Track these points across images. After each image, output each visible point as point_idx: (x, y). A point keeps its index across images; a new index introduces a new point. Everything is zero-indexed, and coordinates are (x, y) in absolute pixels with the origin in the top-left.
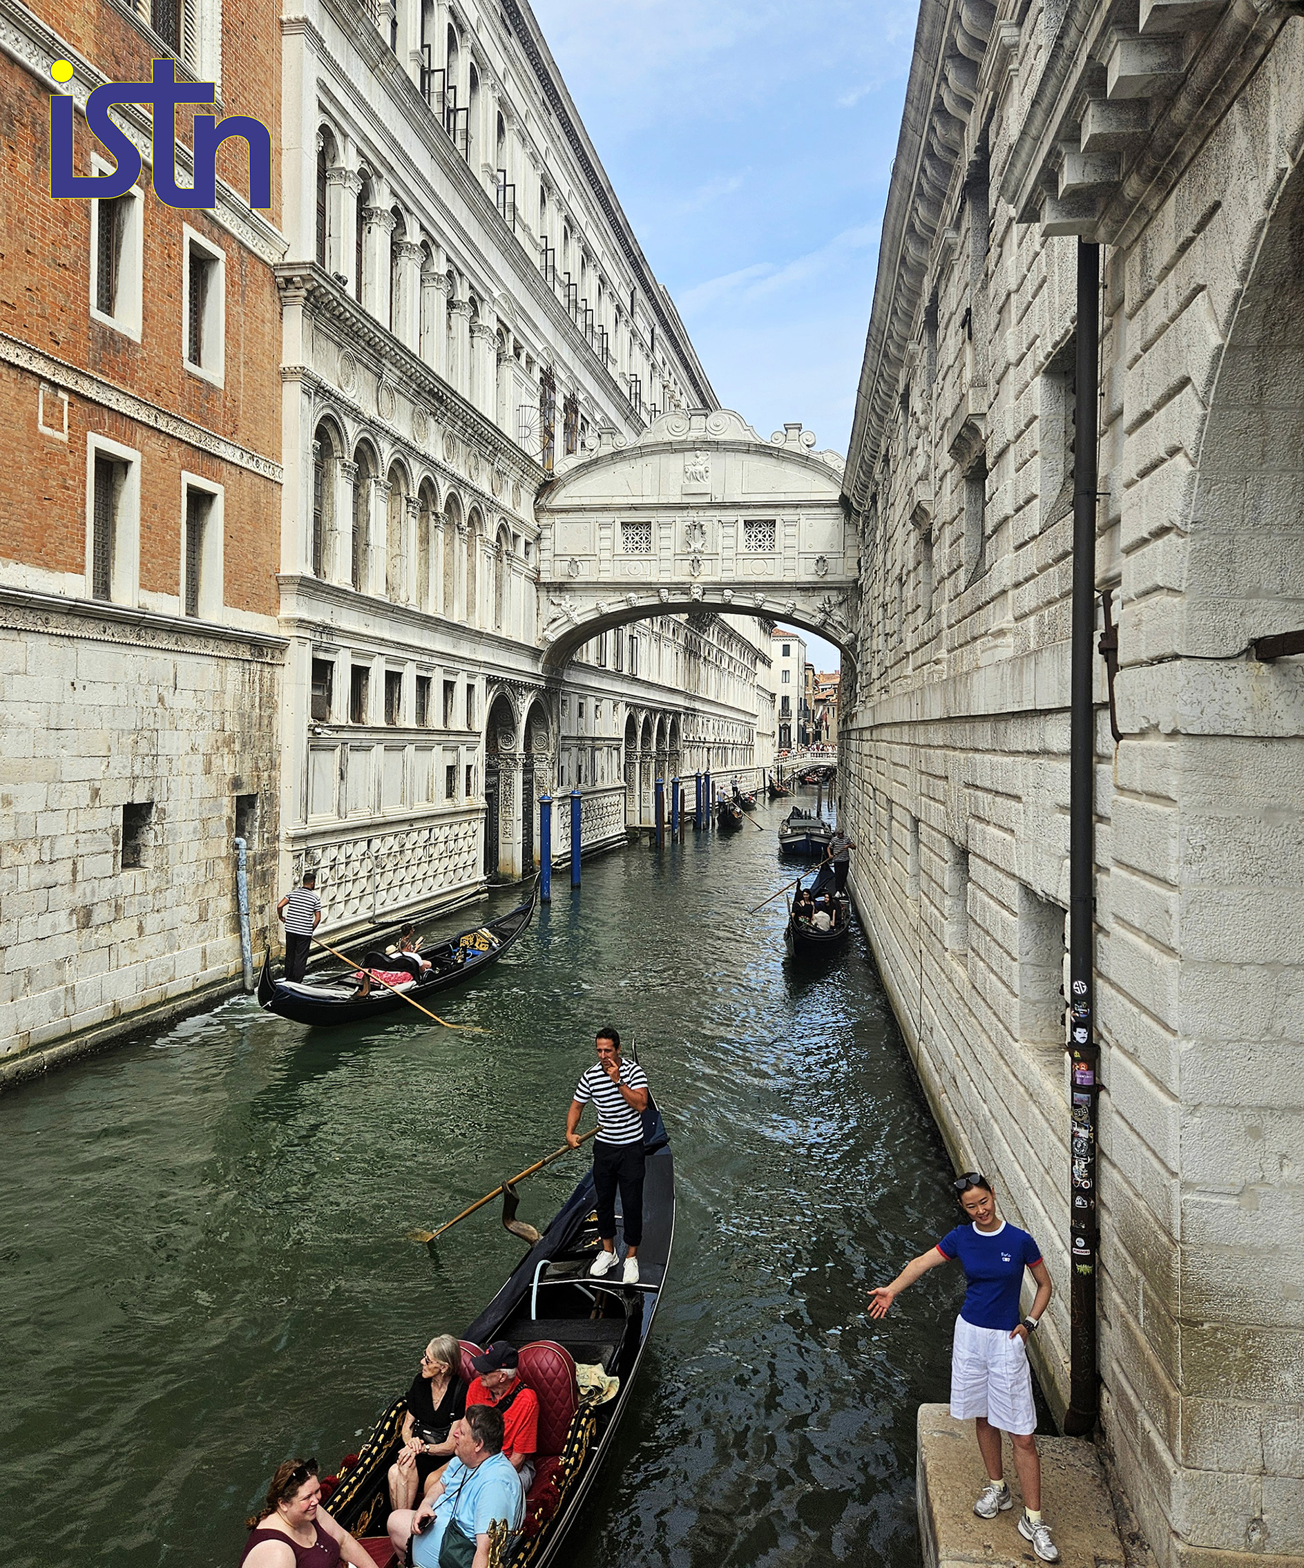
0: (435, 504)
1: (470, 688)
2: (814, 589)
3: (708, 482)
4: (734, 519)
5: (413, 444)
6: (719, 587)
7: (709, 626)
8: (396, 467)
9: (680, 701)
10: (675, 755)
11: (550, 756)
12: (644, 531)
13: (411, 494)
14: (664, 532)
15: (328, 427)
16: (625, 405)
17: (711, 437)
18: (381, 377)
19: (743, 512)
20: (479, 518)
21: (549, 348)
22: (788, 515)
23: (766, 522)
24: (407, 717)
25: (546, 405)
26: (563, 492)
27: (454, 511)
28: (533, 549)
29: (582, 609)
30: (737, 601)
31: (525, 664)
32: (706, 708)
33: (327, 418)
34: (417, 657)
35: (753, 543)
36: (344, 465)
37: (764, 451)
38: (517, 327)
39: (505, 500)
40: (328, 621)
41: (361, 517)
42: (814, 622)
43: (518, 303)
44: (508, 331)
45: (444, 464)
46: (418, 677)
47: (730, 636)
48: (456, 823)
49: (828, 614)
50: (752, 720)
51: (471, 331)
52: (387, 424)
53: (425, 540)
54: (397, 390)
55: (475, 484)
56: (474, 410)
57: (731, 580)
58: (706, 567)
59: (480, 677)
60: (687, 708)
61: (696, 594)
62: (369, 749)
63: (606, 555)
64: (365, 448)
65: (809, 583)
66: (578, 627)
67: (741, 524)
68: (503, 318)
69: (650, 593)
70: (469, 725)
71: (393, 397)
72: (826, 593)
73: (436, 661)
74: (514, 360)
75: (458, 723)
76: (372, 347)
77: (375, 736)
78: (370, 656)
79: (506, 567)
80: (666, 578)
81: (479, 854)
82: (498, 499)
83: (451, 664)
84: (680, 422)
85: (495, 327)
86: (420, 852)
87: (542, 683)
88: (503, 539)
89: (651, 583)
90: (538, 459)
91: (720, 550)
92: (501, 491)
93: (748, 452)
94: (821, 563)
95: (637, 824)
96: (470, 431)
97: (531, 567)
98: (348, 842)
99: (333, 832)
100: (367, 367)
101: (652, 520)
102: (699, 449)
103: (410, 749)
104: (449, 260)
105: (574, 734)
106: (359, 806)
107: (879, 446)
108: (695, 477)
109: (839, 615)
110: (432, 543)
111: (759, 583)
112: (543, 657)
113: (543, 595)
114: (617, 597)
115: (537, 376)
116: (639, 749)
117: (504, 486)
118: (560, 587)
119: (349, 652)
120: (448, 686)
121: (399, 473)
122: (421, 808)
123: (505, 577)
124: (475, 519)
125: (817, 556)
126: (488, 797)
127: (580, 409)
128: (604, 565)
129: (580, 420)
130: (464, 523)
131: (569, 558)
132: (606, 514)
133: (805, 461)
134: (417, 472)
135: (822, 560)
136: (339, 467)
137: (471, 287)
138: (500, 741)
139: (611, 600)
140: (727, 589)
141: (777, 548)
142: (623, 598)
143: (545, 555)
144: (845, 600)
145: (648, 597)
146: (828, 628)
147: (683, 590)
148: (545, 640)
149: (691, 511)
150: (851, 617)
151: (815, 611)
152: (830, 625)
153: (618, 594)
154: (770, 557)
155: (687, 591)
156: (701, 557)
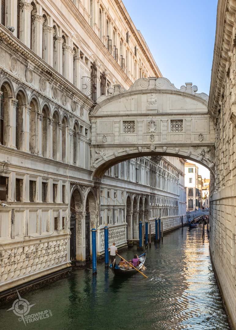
0: (49, 115)
1: (64, 186)
2: (198, 146)
3: (156, 105)
4: (166, 119)
5: (40, 92)
6: (161, 146)
7: (159, 161)
8: (33, 101)
9: (148, 190)
10: (147, 212)
11: (96, 213)
12: (132, 124)
13: (39, 111)
14: (139, 125)
15: (6, 86)
16: (125, 76)
17: (157, 88)
18: (27, 67)
19: (170, 117)
20: (67, 120)
21: (94, 55)
22: (188, 118)
23: (179, 120)
24: (38, 198)
25: (93, 76)
26: (100, 110)
27: (57, 117)
28: (88, 132)
29: (108, 155)
30: (169, 151)
31: (86, 177)
32: (159, 193)
33: (6, 83)
34: (42, 175)
35: (174, 129)
36: (13, 101)
37: (177, 93)
38: (82, 47)
39: (77, 113)
40: (7, 161)
41: (19, 121)
42: (198, 159)
43: (82, 38)
44: (78, 48)
45: (52, 100)
46: (43, 183)
47: (168, 165)
48: (59, 240)
50: (177, 198)
51: (63, 48)
52: (30, 85)
53: (45, 129)
54: (34, 71)
55: (65, 107)
56: (64, 79)
57: (166, 143)
58: (156, 138)
59: (68, 182)
60: (151, 193)
61: (152, 148)
62: (23, 211)
63: (117, 134)
64: (21, 94)
65: (196, 144)
66: (107, 162)
67: (169, 121)
68: (75, 43)
69: (135, 148)
70: (63, 201)
71: (32, 74)
72: (203, 148)
73: (50, 176)
74: (80, 59)
75: (59, 200)
76: (24, 55)
77: (25, 206)
78: (23, 175)
79: (77, 139)
80: (140, 142)
81: (68, 252)
82: (74, 113)
83: (56, 177)
84: (145, 82)
85: (72, 46)
86: (44, 252)
87: (93, 184)
88: (76, 128)
89: (134, 145)
90: (90, 97)
91: (162, 131)
92: (75, 110)
93: (172, 94)
94: (200, 136)
95: (132, 239)
96: (63, 86)
97: (88, 139)
98: (15, 248)
99: (9, 244)
100: (22, 63)
101: (135, 120)
102: (153, 93)
103: (40, 211)
104: (54, 21)
105: (106, 204)
106: (20, 234)
107: (220, 91)
108: (151, 103)
109: (208, 156)
110: (48, 130)
111: (177, 144)
112: (93, 174)
113: (93, 149)
114: (121, 150)
115: (90, 65)
116: (132, 209)
117: (77, 108)
118: (99, 146)
119: (15, 173)
120: (55, 186)
121: (35, 103)
122: (44, 234)
123: (77, 143)
124: (65, 121)
125: (199, 134)
126: (71, 229)
127: (107, 78)
128: (116, 138)
129: (107, 82)
130: (61, 123)
131: (102, 135)
132: (117, 118)
133: (194, 97)
134: (41, 102)
135: (201, 135)
136: (11, 101)
137: (63, 32)
138: (76, 207)
139: (119, 151)
140: (164, 146)
141: (184, 131)
142: (124, 150)
143: (93, 134)
144: (210, 150)
145: (133, 150)
146: (203, 161)
147: (147, 147)
148: (94, 167)
149: (150, 116)
150: (213, 157)
151: (198, 154)
152: (204, 160)
153: (122, 149)
154: (181, 134)
155: (149, 147)
156: (154, 134)
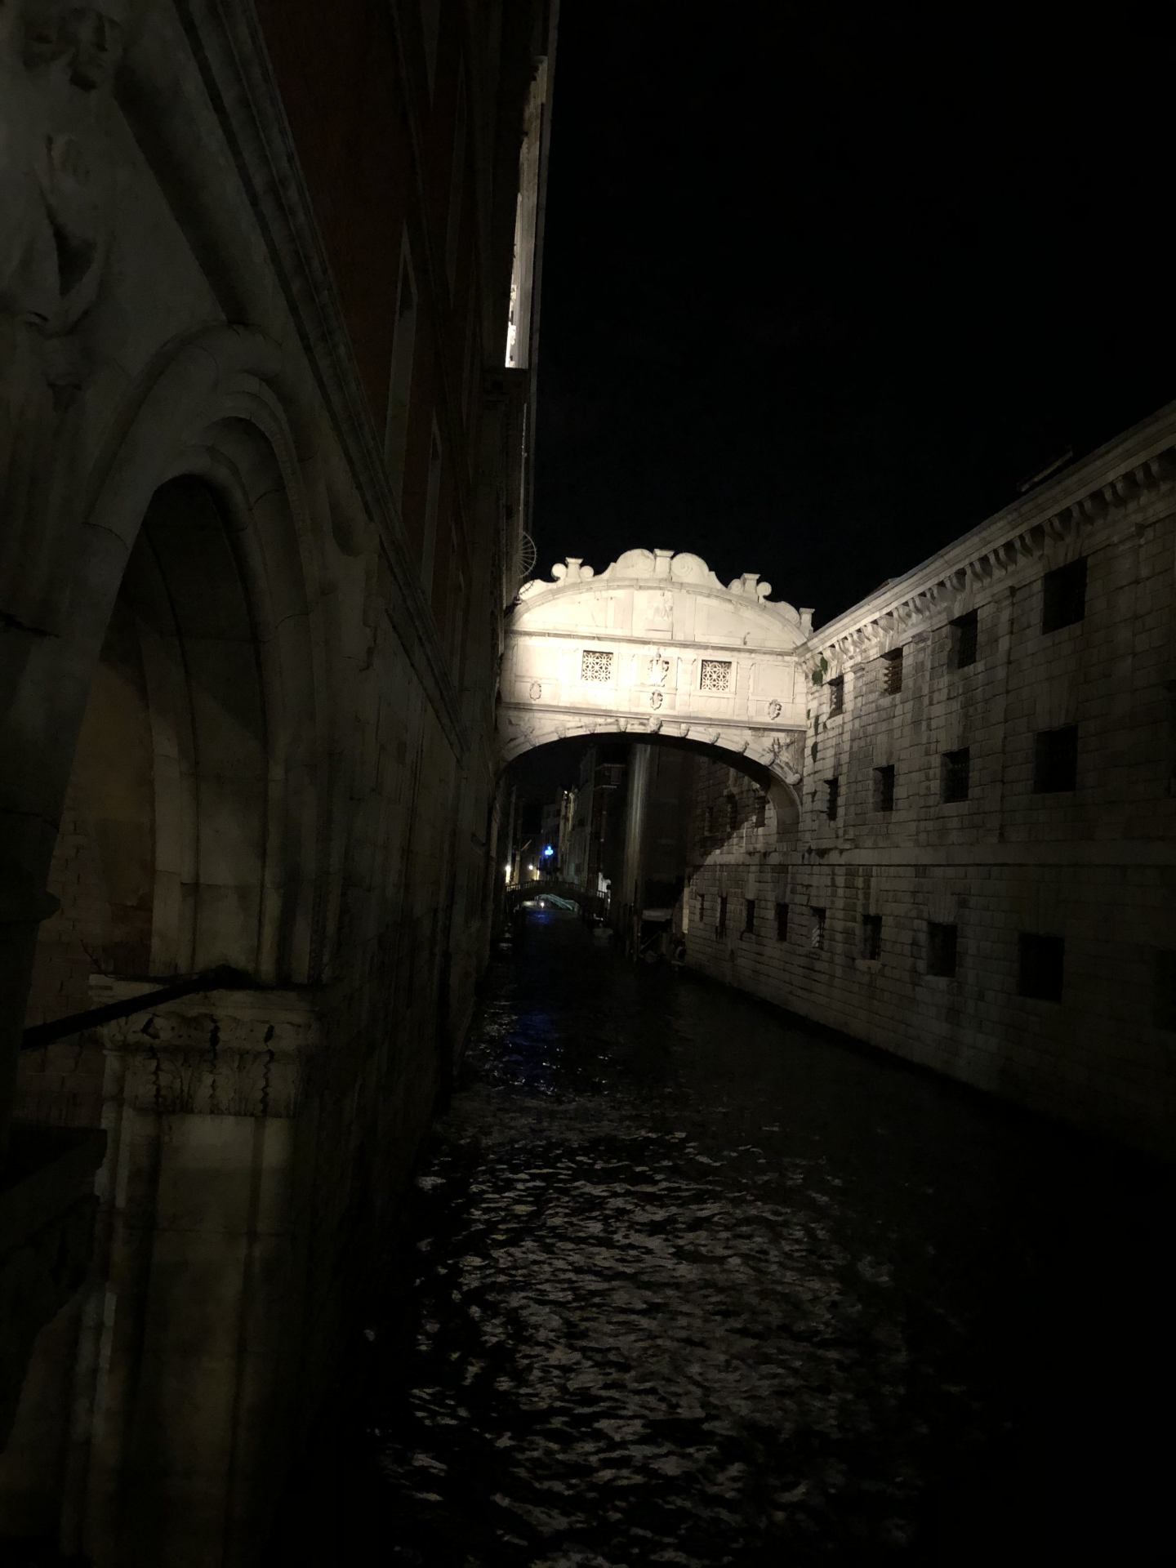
2: (765, 729)
3: (670, 621)
4: (691, 657)
6: (676, 721)
12: (604, 661)
14: (623, 663)
17: (675, 579)
19: (702, 651)
22: (743, 659)
23: (720, 662)
26: (527, 616)
29: (541, 731)
30: (693, 735)
35: (708, 682)
37: (723, 596)
42: (763, 760)
49: (776, 755)
57: (688, 714)
58: (666, 700)
61: (653, 725)
65: (759, 723)
66: (536, 749)
67: (699, 663)
69: (609, 720)
72: (776, 735)
80: (624, 707)
84: (646, 561)
89: (611, 711)
91: (678, 686)
93: (709, 596)
94: (773, 706)
101: (615, 651)
102: (664, 588)
108: (658, 613)
109: (785, 757)
111: (714, 720)
113: (501, 714)
114: (575, 721)
118: (519, 707)
125: (771, 700)
128: (563, 690)
131: (531, 680)
132: (569, 640)
133: (761, 611)
135: (775, 703)
139: (569, 724)
140: (683, 723)
141: (732, 687)
142: (583, 724)
143: (506, 675)
144: (792, 743)
145: (606, 724)
146: (775, 766)
147: (641, 721)
149: (651, 646)
150: (797, 759)
151: (764, 750)
152: (778, 764)
153: (577, 718)
154: (725, 696)
155: (645, 721)
156: (662, 690)
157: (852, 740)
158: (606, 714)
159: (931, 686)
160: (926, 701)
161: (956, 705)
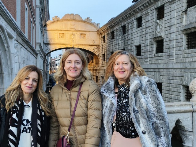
3: (74, 27)
6: (76, 45)
12: (63, 35)
14: (67, 35)
17: (75, 19)
19: (80, 32)
22: (88, 33)
23: (84, 34)
26: (48, 27)
29: (52, 48)
30: (80, 47)
35: (82, 38)
37: (84, 22)
49: (94, 50)
58: (74, 41)
61: (73, 46)
63: (56, 38)
65: (91, 45)
67: (80, 34)
72: (94, 46)
80: (67, 43)
84: (69, 16)
91: (76, 38)
93: (81, 22)
101: (65, 33)
102: (73, 21)
108: (72, 25)
109: (96, 50)
111: (83, 44)
113: (45, 45)
118: (47, 44)
128: (56, 40)
131: (50, 39)
132: (56, 31)
133: (91, 24)
135: (94, 41)
139: (57, 47)
140: (78, 45)
141: (86, 38)
143: (45, 38)
144: (97, 48)
145: (64, 46)
146: (94, 52)
148: (45, 53)
149: (71, 31)
150: (98, 51)
151: (92, 49)
153: (59, 45)
154: (85, 40)
155: (71, 45)
156: (74, 39)
157: (107, 47)
158: (64, 44)
159: (119, 38)
160: (118, 40)
161: (123, 41)
